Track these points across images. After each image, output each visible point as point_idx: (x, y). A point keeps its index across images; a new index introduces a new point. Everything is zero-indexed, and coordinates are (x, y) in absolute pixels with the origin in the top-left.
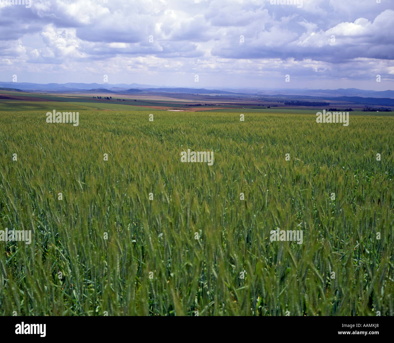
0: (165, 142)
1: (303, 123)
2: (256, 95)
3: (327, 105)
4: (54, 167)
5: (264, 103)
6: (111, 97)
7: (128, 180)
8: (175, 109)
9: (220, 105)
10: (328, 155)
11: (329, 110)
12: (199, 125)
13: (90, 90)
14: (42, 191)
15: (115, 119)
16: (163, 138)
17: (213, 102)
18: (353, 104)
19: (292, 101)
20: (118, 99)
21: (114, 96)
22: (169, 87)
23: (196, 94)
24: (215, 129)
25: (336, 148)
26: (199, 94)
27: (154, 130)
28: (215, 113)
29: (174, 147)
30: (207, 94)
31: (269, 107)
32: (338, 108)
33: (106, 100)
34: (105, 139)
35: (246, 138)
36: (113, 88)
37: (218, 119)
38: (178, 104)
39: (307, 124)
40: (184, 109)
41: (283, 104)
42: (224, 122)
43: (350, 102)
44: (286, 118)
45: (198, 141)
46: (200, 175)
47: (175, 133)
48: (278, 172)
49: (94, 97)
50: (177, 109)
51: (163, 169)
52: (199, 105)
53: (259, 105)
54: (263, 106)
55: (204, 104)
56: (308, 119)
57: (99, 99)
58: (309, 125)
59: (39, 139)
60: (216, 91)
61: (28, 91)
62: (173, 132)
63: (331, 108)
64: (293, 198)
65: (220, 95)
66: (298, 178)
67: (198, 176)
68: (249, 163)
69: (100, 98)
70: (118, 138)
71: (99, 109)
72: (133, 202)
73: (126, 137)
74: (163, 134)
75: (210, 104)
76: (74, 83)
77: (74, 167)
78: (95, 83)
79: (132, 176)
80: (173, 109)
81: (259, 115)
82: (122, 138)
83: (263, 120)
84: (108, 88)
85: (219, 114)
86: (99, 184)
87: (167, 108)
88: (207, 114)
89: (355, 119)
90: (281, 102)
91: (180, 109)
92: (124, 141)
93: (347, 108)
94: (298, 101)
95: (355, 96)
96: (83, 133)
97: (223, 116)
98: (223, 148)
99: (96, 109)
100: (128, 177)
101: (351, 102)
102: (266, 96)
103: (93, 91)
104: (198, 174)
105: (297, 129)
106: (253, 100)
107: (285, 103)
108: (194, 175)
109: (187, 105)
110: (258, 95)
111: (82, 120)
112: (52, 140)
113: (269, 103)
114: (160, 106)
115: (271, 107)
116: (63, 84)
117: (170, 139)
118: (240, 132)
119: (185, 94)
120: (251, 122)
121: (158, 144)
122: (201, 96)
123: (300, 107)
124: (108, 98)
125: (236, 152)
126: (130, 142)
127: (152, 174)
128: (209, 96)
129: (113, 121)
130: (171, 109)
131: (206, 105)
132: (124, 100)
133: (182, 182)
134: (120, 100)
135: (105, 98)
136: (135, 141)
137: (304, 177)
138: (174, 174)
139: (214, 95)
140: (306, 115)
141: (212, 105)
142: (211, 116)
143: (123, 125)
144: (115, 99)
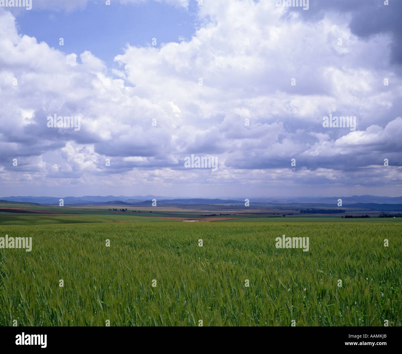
0: (182, 255)
1: (321, 232)
2: (270, 203)
3: (342, 213)
4: (72, 284)
5: (279, 211)
6: (126, 209)
7: (148, 298)
8: (190, 220)
9: (235, 215)
10: (349, 266)
11: (345, 217)
12: (215, 236)
13: (106, 203)
14: (62, 312)
15: (131, 231)
16: (180, 250)
17: (229, 212)
18: (369, 210)
19: (307, 209)
20: (133, 211)
21: (129, 208)
22: (184, 198)
23: (211, 204)
24: (231, 240)
25: (358, 257)
26: (213, 204)
27: (171, 241)
28: (231, 223)
29: (192, 260)
30: (222, 204)
31: (284, 216)
32: (354, 215)
33: (121, 212)
34: (122, 253)
35: (265, 250)
36: (128, 200)
37: (234, 229)
38: (194, 215)
39: (326, 233)
40: (199, 219)
41: (298, 212)
42: (240, 232)
43: (365, 209)
44: (303, 226)
45: (216, 253)
46: (221, 291)
47: (192, 245)
48: (302, 286)
49: (110, 209)
50: (192, 220)
51: (183, 285)
52: (214, 215)
53: (274, 214)
54: (278, 214)
55: (219, 214)
56: (325, 228)
57: (115, 212)
58: (327, 234)
59: (56, 254)
60: (231, 201)
61: (45, 205)
62: (190, 244)
63: (347, 215)
64: (321, 315)
65: (234, 204)
66: (324, 292)
67: (219, 293)
68: (271, 277)
69: (116, 210)
70: (134, 251)
71: (114, 221)
72: (155, 323)
73: (143, 251)
74: (180, 246)
75: (225, 214)
76: (90, 196)
77: (93, 284)
78: (112, 196)
79: (151, 293)
80: (188, 220)
81: (275, 224)
82: (139, 251)
83: (281, 229)
84: (124, 201)
85: (235, 224)
86: (118, 303)
87: (182, 219)
88: (223, 224)
89: (373, 226)
90: (296, 210)
91: (195, 219)
92: (141, 255)
93: (363, 215)
94: (313, 209)
95: (370, 202)
96: (100, 246)
97: (240, 226)
98: (242, 260)
99: (112, 221)
100: (148, 295)
101: (367, 208)
102: (281, 205)
103: (109, 203)
104: (219, 290)
105: (315, 238)
106: (268, 209)
107: (300, 212)
108: (215, 291)
109: (202, 215)
110: (273, 204)
111: (98, 233)
112: (69, 254)
113: (285, 211)
114: (175, 217)
115: (286, 216)
116: (79, 197)
117: (186, 252)
118: (258, 242)
119: (200, 204)
120: (268, 232)
121: (176, 257)
122: (216, 206)
123: (316, 215)
124: (123, 210)
125: (256, 264)
126: (148, 256)
127: (172, 290)
128: (224, 206)
129: (130, 234)
130: (186, 220)
131: (221, 215)
132: (139, 212)
133: (203, 300)
134: (135, 211)
135: (121, 210)
136: (152, 254)
137: (329, 291)
138: (194, 290)
139: (229, 205)
140: (323, 223)
141: (227, 215)
142: (227, 227)
143: (139, 237)
144: (131, 211)
